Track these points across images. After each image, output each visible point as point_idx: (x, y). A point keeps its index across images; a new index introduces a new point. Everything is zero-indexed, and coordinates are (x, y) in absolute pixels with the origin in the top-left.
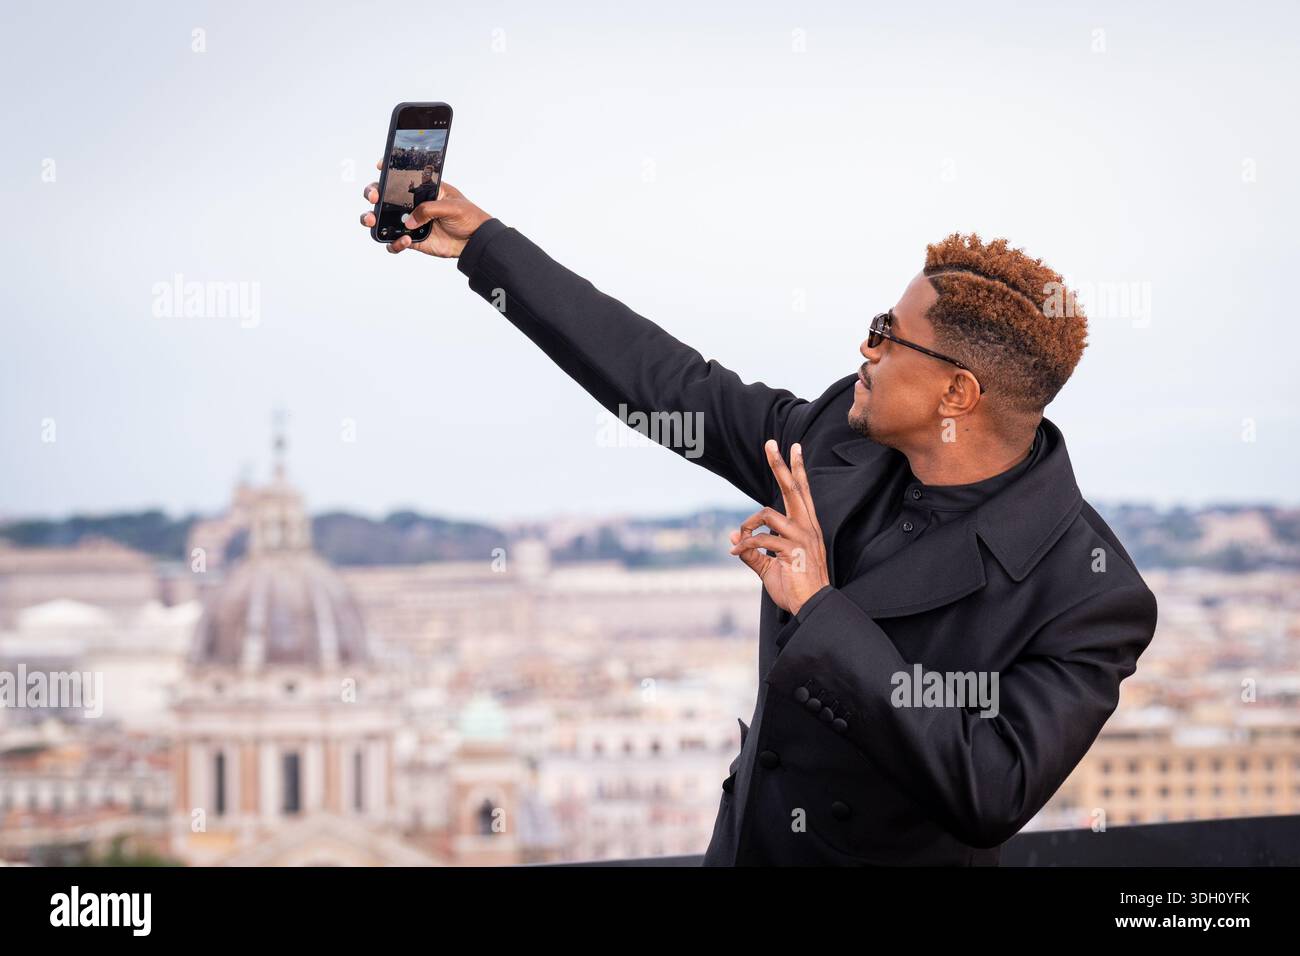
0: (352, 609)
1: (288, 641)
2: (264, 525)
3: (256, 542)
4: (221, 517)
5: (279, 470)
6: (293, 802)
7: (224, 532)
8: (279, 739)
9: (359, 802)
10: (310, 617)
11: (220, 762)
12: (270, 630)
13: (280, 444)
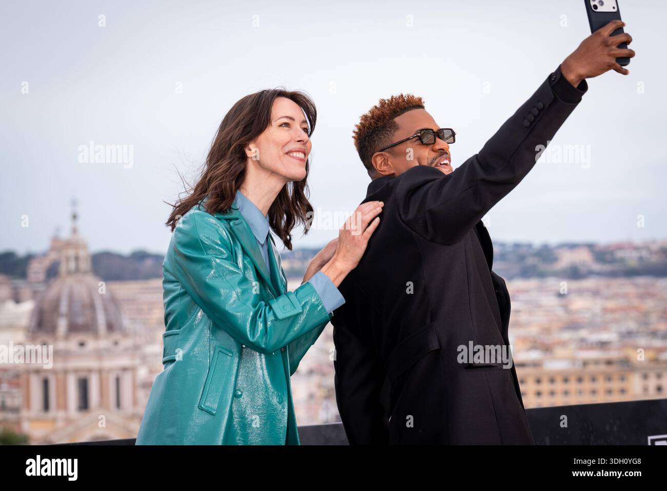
0: (113, 302)
1: (80, 320)
2: (68, 259)
3: (63, 268)
4: (45, 255)
5: (75, 231)
6: (84, 404)
7: (46, 263)
8: (76, 371)
9: (118, 404)
10: (92, 307)
11: (46, 383)
12: (71, 314)
13: (75, 217)
